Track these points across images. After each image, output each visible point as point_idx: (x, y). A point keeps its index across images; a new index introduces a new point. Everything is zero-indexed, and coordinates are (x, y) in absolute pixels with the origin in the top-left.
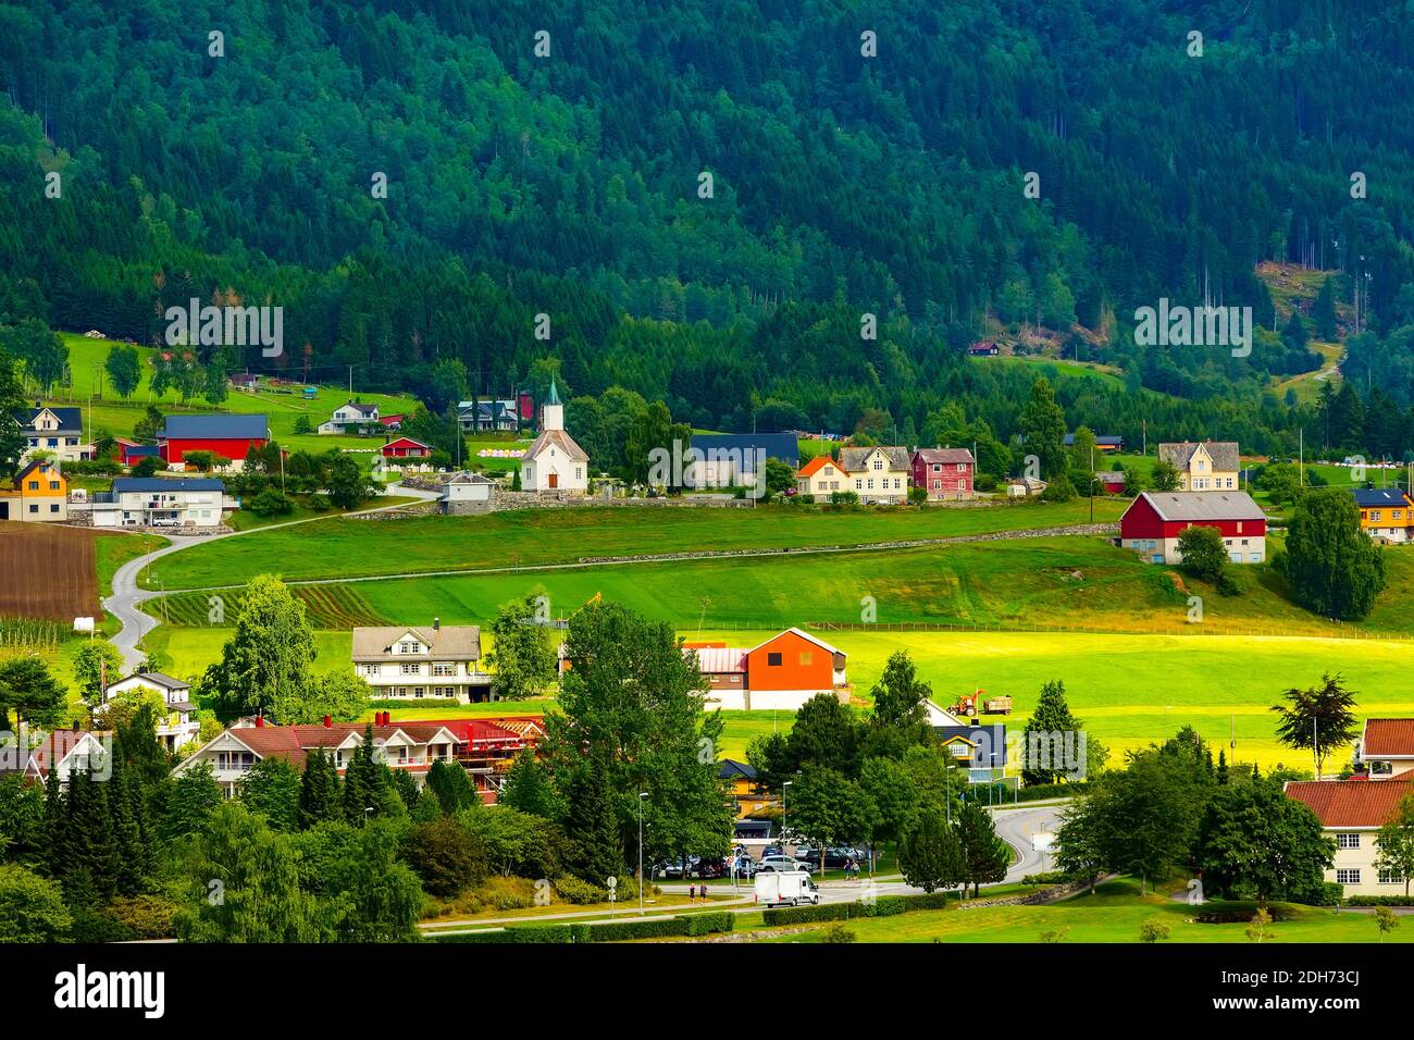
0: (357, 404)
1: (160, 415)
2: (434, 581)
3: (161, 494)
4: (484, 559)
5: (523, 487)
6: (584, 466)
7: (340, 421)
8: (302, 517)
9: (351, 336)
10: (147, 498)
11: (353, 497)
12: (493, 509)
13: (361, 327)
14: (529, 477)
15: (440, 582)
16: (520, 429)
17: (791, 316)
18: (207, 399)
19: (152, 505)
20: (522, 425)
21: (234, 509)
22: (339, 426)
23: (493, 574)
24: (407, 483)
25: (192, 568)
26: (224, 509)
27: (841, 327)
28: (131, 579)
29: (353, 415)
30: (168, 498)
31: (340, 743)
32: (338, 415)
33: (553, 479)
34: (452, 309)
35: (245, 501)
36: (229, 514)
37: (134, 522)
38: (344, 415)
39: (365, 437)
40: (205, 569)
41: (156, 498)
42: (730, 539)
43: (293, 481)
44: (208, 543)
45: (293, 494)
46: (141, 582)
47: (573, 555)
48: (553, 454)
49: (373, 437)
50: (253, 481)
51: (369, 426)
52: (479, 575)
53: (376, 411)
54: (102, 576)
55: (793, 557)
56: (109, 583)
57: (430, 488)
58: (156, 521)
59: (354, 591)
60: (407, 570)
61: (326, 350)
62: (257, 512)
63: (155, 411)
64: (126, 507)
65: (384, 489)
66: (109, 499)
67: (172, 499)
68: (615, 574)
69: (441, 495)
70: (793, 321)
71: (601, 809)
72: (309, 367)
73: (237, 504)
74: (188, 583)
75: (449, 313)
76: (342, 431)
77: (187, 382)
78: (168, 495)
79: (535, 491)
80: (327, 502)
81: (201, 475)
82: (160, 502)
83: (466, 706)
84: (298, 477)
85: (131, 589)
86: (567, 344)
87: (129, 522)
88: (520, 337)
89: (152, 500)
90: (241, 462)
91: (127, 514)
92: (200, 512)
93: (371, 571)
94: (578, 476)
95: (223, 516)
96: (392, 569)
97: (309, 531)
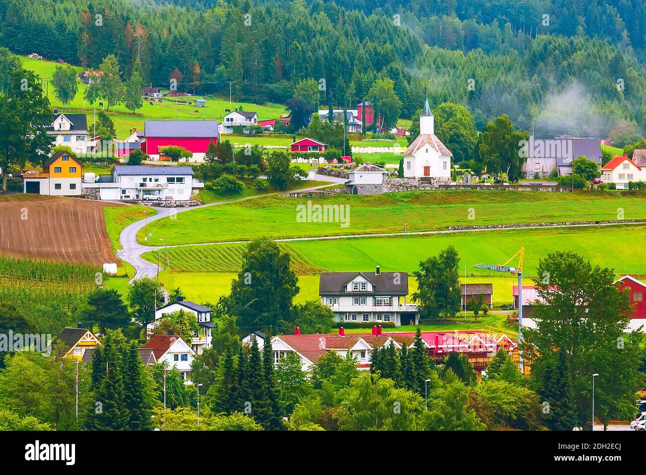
0: (240, 111)
1: (108, 119)
2: (348, 242)
3: (148, 177)
4: (381, 227)
5: (405, 175)
6: (448, 160)
7: (229, 123)
8: (249, 195)
9: (229, 60)
10: (139, 180)
11: (285, 181)
12: (385, 190)
13: (237, 53)
14: (409, 167)
15: (352, 242)
16: (364, 132)
17: (555, 48)
18: (127, 106)
19: (142, 185)
20: (365, 129)
21: (200, 189)
22: (228, 127)
23: (389, 237)
24: (321, 171)
25: (174, 230)
26: (193, 189)
27: (595, 57)
28: (133, 238)
29: (239, 120)
30: (153, 180)
31: (352, 346)
32: (228, 120)
33: (427, 169)
34: (305, 41)
35: (208, 183)
36: (197, 192)
37: (129, 197)
38: (232, 120)
39: (247, 136)
40: (184, 231)
41: (145, 180)
42: (556, 214)
43: (242, 169)
44: (183, 213)
45: (242, 179)
46: (140, 240)
47: (445, 225)
48: (427, 151)
49: (254, 136)
50: (213, 168)
51: (252, 128)
52: (379, 237)
53: (255, 117)
54: (112, 235)
55: (602, 227)
56: (118, 240)
57: (338, 175)
58: (145, 197)
59: (293, 248)
60: (328, 233)
61: (211, 71)
62: (217, 191)
63: (104, 116)
64: (123, 187)
65: (306, 176)
66: (112, 181)
67: (156, 180)
68: (476, 238)
69: (347, 180)
70: (557, 52)
71: (564, 385)
72: (197, 83)
73: (202, 185)
74: (173, 241)
75: (303, 44)
76: (231, 131)
77: (111, 94)
78: (153, 178)
79: (414, 178)
80: (266, 184)
81: (175, 163)
82: (148, 182)
83: (399, 327)
84: (245, 166)
85: (134, 245)
86: (392, 68)
87: (125, 197)
88: (356, 62)
89: (142, 182)
90: (203, 155)
91: (124, 192)
92: (176, 191)
93: (302, 234)
94: (445, 167)
95: (192, 193)
96: (317, 233)
97: (257, 205)
